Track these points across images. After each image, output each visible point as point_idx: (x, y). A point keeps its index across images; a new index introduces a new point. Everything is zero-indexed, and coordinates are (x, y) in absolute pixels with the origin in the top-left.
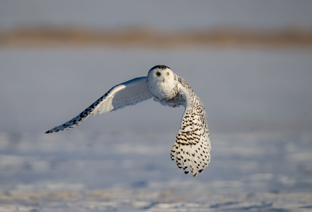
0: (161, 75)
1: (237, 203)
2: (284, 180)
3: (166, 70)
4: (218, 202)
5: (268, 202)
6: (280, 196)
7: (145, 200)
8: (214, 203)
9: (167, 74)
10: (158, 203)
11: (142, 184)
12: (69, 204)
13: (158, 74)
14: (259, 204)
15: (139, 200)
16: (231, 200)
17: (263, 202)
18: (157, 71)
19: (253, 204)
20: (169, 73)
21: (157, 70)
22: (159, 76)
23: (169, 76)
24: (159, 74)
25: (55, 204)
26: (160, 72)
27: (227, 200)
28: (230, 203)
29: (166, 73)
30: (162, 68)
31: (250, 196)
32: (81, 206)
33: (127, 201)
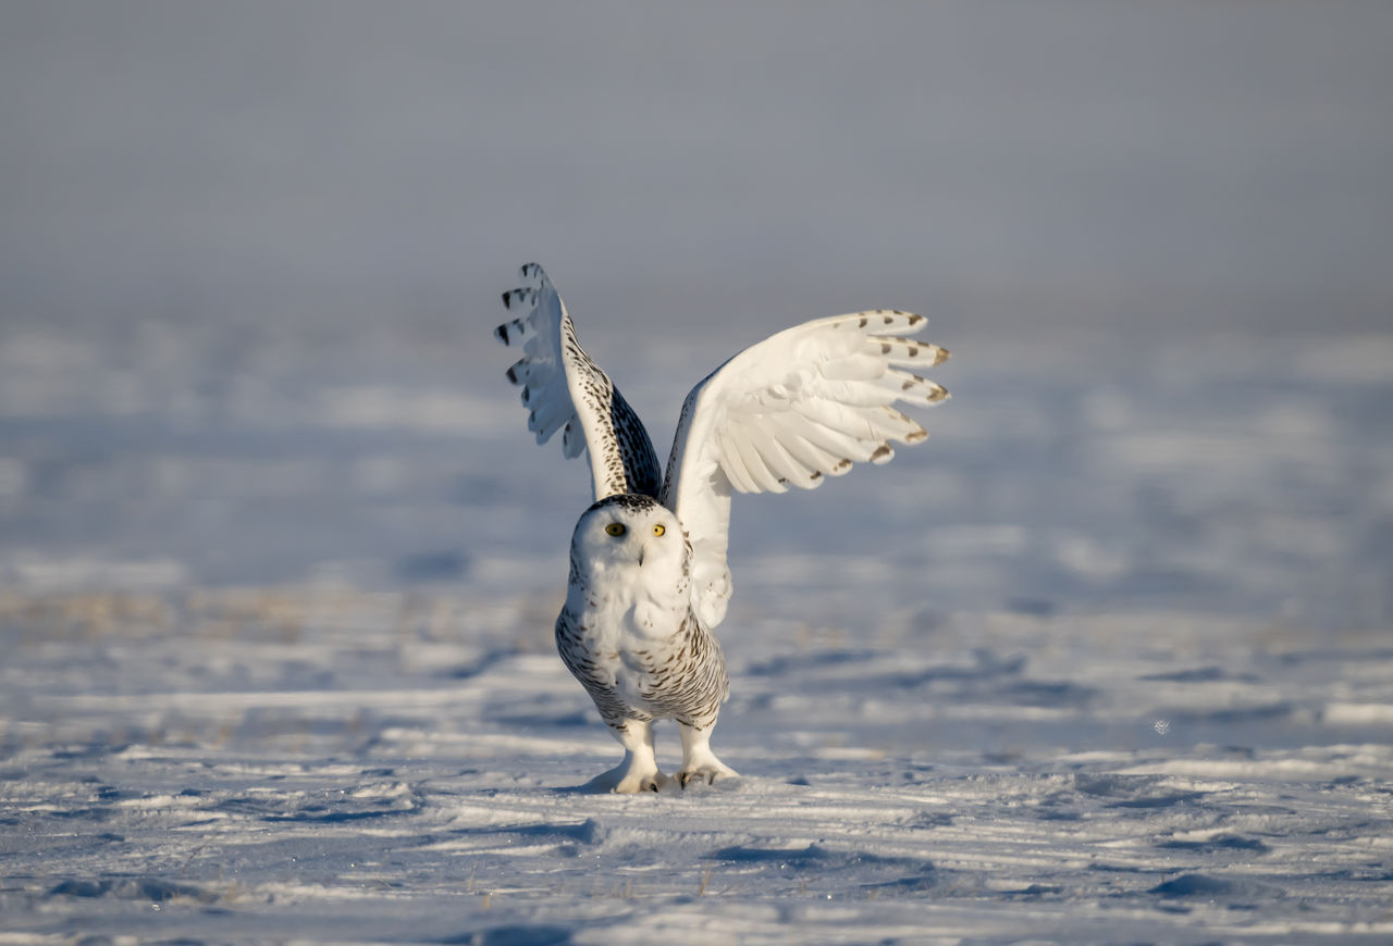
0: (631, 535)
1: (868, 656)
2: (1080, 555)
3: (651, 514)
4: (786, 651)
5: (1006, 655)
6: (1060, 627)
7: (459, 639)
8: (764, 655)
9: (656, 530)
10: (515, 651)
11: (444, 565)
12: (117, 653)
13: (615, 530)
14: (966, 662)
15: (428, 638)
16: (844, 643)
17: (981, 654)
18: (613, 518)
19: (939, 660)
20: (664, 528)
21: (611, 515)
22: (622, 541)
23: (662, 540)
24: (620, 530)
25: (52, 651)
26: (624, 522)
27: (822, 643)
28: (836, 658)
29: (650, 529)
30: (636, 505)
31: (926, 625)
32: (170, 663)
33: (379, 641)
